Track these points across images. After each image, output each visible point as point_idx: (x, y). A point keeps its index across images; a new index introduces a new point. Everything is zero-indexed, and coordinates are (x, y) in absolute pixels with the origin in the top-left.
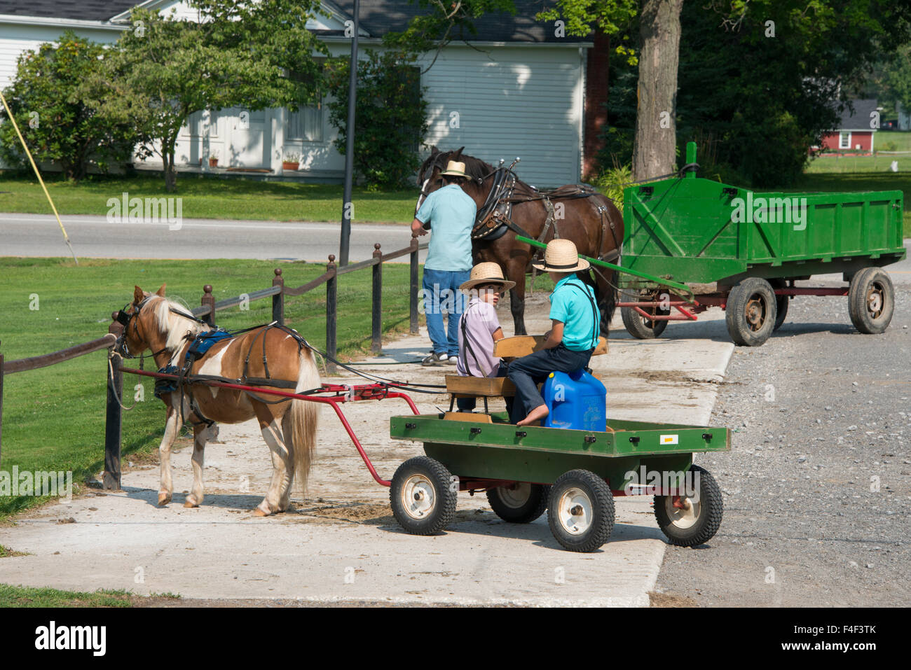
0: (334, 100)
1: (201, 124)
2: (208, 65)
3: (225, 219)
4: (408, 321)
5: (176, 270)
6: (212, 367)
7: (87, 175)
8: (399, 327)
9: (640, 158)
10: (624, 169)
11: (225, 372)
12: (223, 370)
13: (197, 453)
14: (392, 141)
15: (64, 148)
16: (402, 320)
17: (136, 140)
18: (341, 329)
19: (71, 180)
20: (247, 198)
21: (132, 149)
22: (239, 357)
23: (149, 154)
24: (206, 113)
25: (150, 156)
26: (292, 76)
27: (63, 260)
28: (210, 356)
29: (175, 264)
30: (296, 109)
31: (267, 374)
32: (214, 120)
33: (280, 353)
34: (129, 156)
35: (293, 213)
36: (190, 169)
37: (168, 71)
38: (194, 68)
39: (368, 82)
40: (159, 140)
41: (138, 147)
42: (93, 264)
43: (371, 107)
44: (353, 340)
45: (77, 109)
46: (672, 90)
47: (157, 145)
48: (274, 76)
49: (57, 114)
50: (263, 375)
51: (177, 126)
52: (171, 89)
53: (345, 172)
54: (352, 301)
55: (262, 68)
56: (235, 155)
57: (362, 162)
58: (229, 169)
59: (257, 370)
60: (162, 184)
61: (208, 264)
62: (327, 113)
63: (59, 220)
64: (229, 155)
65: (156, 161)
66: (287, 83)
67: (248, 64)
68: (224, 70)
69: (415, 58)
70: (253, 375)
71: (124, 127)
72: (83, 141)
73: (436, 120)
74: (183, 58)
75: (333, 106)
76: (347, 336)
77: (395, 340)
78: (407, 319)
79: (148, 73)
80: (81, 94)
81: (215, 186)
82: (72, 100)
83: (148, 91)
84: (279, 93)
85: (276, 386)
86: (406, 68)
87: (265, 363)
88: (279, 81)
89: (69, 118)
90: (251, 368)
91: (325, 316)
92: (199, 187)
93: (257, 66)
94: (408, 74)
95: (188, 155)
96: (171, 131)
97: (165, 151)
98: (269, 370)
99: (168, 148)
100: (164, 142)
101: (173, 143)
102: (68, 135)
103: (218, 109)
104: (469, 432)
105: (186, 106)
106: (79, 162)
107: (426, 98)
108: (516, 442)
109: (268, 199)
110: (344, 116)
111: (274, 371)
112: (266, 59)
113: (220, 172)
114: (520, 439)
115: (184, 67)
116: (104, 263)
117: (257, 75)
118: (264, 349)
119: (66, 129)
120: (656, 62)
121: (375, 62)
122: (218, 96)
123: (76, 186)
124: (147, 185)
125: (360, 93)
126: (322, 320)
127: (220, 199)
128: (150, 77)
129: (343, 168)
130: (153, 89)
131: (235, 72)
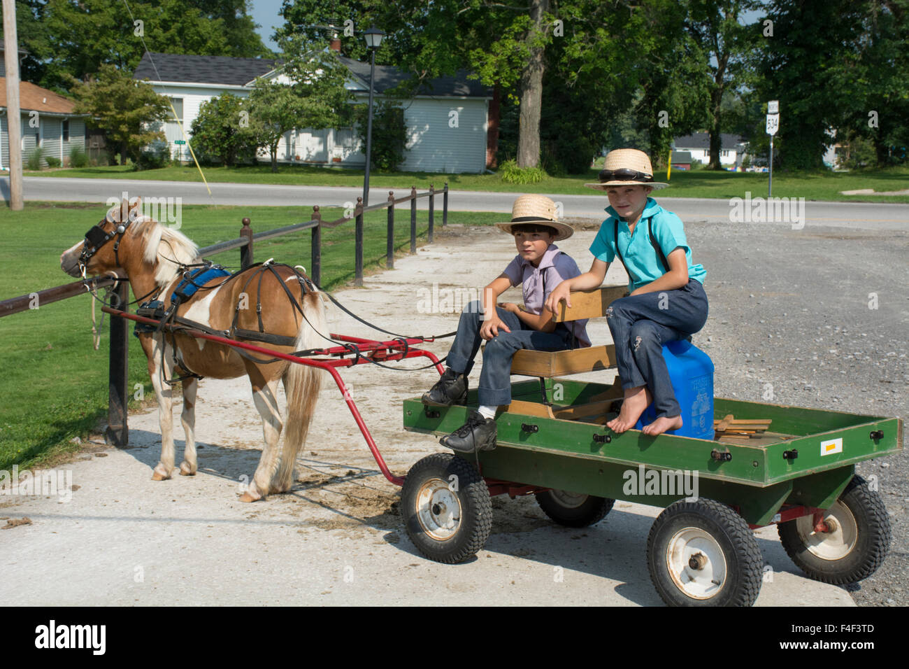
0: (360, 125)
1: (292, 137)
2: (292, 105)
3: (301, 185)
4: (409, 244)
5: (270, 211)
6: (199, 312)
7: (234, 165)
8: (402, 248)
9: (521, 155)
10: (513, 160)
11: (213, 321)
12: (211, 317)
13: (186, 412)
14: (389, 147)
15: (222, 150)
16: (405, 244)
17: (258, 145)
18: (366, 249)
19: (226, 167)
20: (314, 176)
21: (255, 150)
22: (230, 303)
23: (265, 153)
24: (294, 131)
25: (264, 154)
26: (338, 112)
27: (209, 206)
28: (198, 299)
29: (270, 209)
30: (339, 129)
31: (261, 326)
32: (297, 135)
33: (277, 299)
34: (254, 154)
35: (337, 183)
36: (286, 161)
37: (272, 109)
38: (286, 107)
39: (376, 116)
40: (269, 146)
41: (259, 149)
42: (224, 208)
43: (379, 129)
44: (373, 258)
45: (228, 129)
46: (538, 119)
47: (268, 149)
48: (328, 112)
49: (218, 133)
50: (255, 327)
51: (278, 138)
52: (274, 118)
53: (366, 163)
54: (371, 230)
55: (322, 107)
56: (309, 152)
57: (374, 158)
58: (305, 161)
59: (249, 321)
60: (271, 168)
61: (288, 208)
62: (356, 132)
63: (207, 185)
64: (306, 152)
65: (267, 157)
66: (335, 115)
67: (314, 104)
68: (301, 108)
69: (401, 104)
70: (244, 326)
71: (251, 139)
72: (231, 146)
73: (412, 134)
74: (281, 102)
75: (359, 129)
76: (369, 255)
77: (401, 258)
78: (408, 242)
79: (262, 109)
80: (230, 121)
81: (298, 169)
82: (225, 125)
83: (263, 119)
84: (331, 121)
85: (271, 343)
86: (396, 109)
87: (259, 313)
88: (330, 114)
89: (224, 134)
90: (242, 318)
91: (354, 240)
92: (290, 170)
93: (319, 106)
94: (397, 112)
95: (285, 153)
96: (275, 140)
97: (272, 151)
98: (263, 322)
99: (274, 149)
100: (271, 147)
101: (276, 147)
102: (224, 143)
103: (300, 129)
104: (520, 430)
105: (283, 127)
106: (230, 158)
107: (406, 125)
108: (594, 449)
109: (325, 176)
110: (365, 134)
111: (269, 324)
112: (323, 102)
113: (301, 162)
114: (600, 446)
115: (281, 106)
116: (230, 208)
117: (318, 110)
118: (259, 295)
119: (223, 140)
120: (530, 104)
121: (380, 106)
122: (299, 122)
123: (228, 169)
124: (264, 169)
125: (373, 121)
126: (353, 243)
127: (300, 176)
128: (263, 112)
129: (364, 161)
130: (265, 117)
131: (307, 109)
